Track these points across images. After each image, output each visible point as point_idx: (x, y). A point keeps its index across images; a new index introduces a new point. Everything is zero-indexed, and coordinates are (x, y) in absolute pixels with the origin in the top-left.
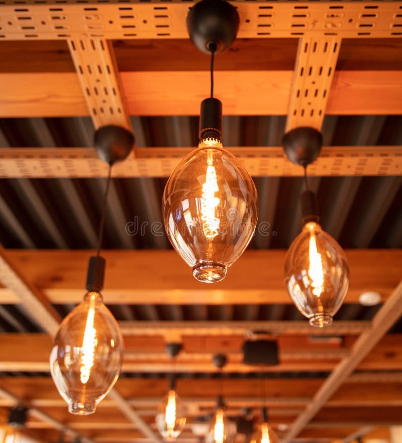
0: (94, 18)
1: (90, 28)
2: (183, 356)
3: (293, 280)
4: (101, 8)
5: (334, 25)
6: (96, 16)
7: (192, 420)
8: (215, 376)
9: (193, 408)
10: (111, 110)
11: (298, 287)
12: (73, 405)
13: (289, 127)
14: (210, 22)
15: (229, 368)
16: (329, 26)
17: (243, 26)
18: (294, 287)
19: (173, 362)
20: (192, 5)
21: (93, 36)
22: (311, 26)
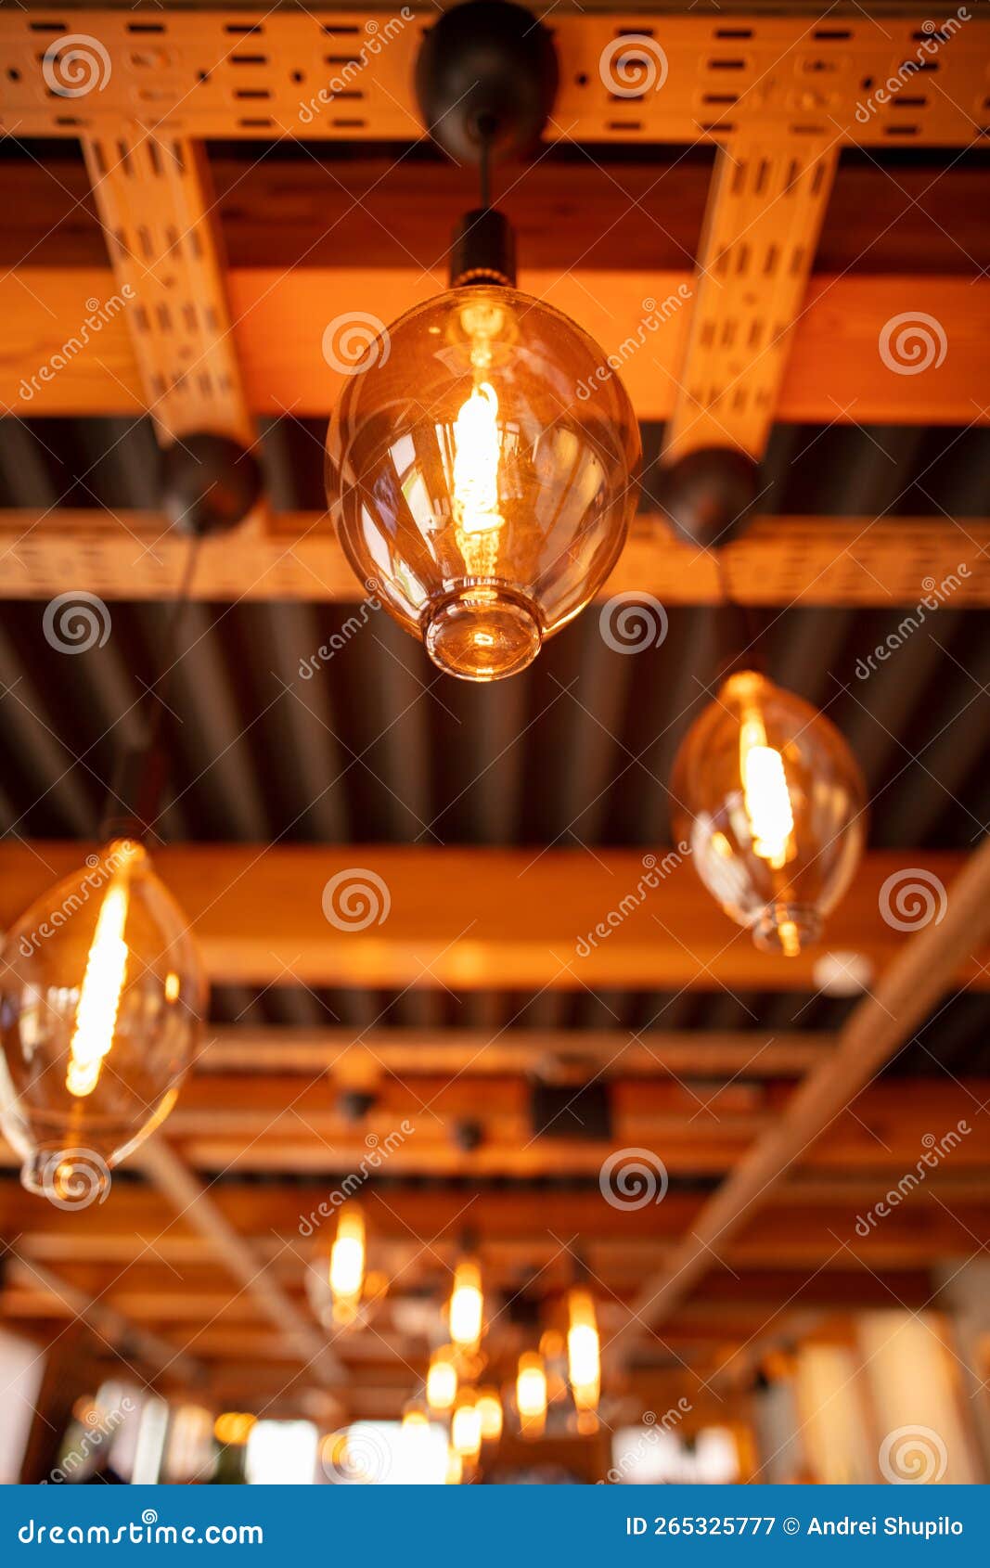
0: (154, 60)
1: (146, 95)
2: (380, 1123)
3: (704, 827)
4: (177, 23)
5: (820, 101)
6: (160, 51)
7: (399, 1292)
8: (457, 1184)
9: (403, 1262)
10: (205, 384)
11: (721, 844)
12: (37, 1162)
13: (678, 444)
14: (481, 64)
15: (493, 1159)
16: (808, 101)
17: (570, 96)
18: (710, 842)
19: (355, 1140)
20: (428, 20)
21: (152, 123)
22: (756, 102)
